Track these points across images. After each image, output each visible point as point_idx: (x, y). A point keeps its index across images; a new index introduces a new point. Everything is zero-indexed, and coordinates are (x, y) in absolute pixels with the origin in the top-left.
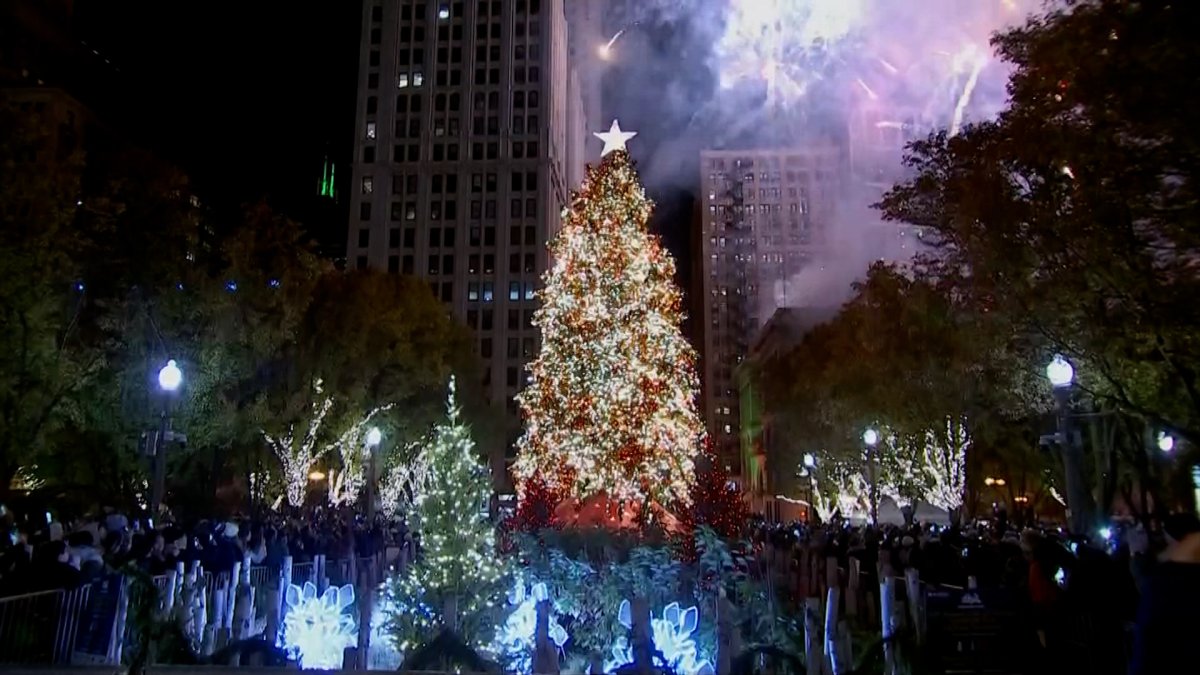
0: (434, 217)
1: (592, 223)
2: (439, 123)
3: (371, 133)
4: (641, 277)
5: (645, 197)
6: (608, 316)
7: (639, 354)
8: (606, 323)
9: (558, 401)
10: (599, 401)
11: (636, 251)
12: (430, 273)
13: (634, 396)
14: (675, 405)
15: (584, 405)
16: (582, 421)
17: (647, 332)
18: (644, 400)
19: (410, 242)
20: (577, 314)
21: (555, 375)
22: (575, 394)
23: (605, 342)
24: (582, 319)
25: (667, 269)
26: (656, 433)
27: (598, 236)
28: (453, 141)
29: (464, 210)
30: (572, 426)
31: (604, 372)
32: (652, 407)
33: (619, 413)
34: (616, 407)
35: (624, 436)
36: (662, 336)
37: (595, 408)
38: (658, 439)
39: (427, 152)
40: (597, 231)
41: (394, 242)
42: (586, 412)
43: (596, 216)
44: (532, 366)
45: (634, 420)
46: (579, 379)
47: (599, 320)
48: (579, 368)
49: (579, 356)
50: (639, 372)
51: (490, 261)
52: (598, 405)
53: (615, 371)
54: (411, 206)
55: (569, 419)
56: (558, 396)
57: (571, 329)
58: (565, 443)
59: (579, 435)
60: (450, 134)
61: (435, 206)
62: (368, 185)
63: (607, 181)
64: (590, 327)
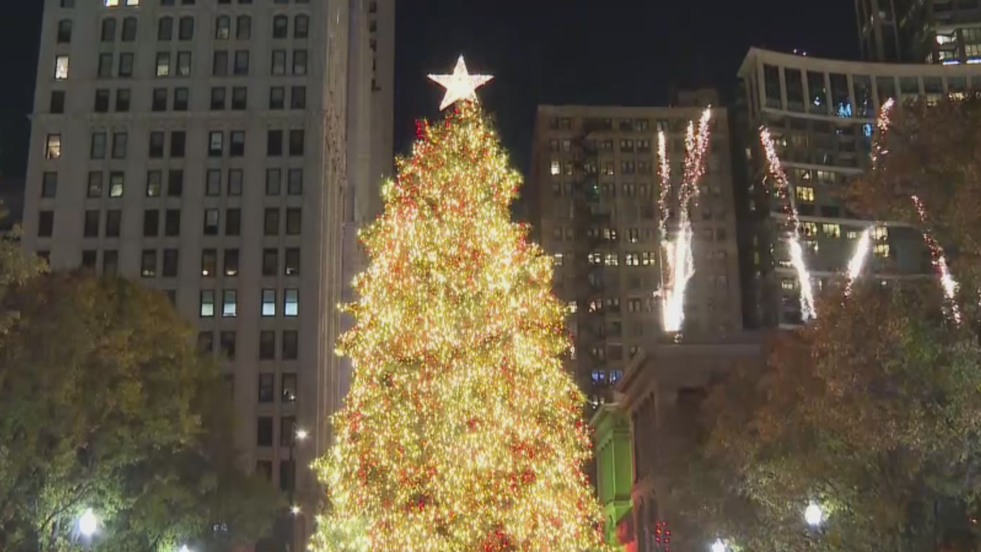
0: (151, 193)
1: (433, 205)
2: (161, 56)
3: (62, 71)
4: (506, 286)
5: (506, 167)
6: (457, 343)
7: (504, 398)
8: (457, 354)
9: (384, 471)
10: (447, 470)
11: (495, 247)
12: (142, 275)
13: (499, 461)
14: (558, 474)
15: (424, 476)
16: (421, 501)
17: (514, 367)
18: (514, 466)
19: (114, 231)
20: (409, 338)
21: (380, 432)
22: (411, 459)
23: (455, 381)
24: (419, 346)
25: (543, 274)
26: (534, 516)
27: (441, 222)
28: (181, 83)
29: (193, 184)
30: (408, 507)
31: (453, 426)
32: (529, 477)
33: (477, 486)
34: (473, 478)
35: (485, 523)
36: (538, 372)
37: (442, 479)
38: (535, 527)
39: (142, 98)
40: (439, 216)
41: (90, 229)
42: (428, 486)
43: (436, 193)
44: (341, 417)
45: (500, 497)
46: (417, 437)
47: (446, 348)
48: (417, 419)
49: (416, 403)
50: (504, 425)
51: (232, 258)
52: (446, 476)
53: (471, 424)
54: (117, 175)
55: (402, 497)
56: (384, 463)
57: (404, 361)
58: (397, 533)
59: (419, 521)
60: (178, 72)
61: (151, 176)
62: (55, 147)
63: (450, 143)
64: (432, 358)
